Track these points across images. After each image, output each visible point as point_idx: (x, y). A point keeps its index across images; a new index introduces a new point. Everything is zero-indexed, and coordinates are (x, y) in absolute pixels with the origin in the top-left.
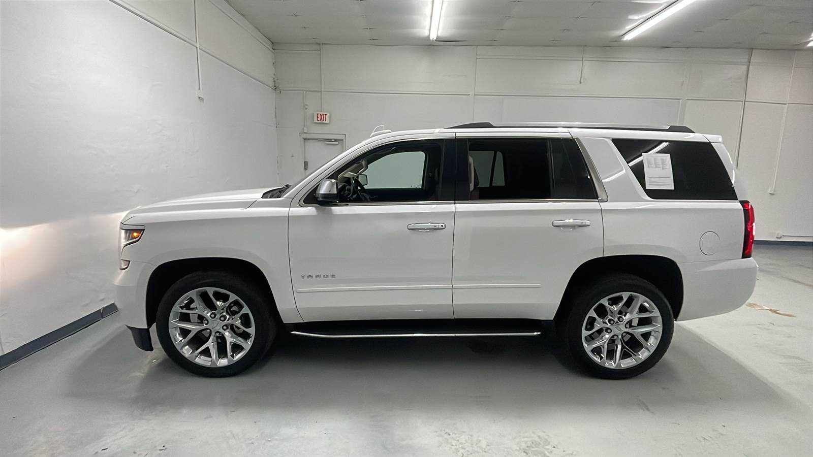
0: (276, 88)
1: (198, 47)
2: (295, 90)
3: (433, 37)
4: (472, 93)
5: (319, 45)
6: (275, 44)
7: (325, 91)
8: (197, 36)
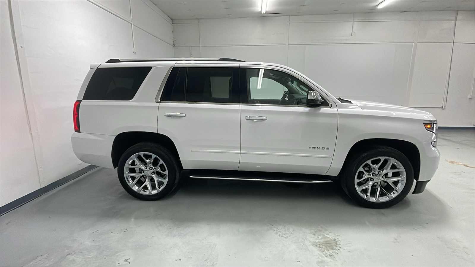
0: (174, 45)
1: (132, 23)
2: (185, 46)
3: (264, 12)
4: (287, 44)
5: (199, 19)
6: (173, 20)
7: (202, 46)
8: (132, 17)
